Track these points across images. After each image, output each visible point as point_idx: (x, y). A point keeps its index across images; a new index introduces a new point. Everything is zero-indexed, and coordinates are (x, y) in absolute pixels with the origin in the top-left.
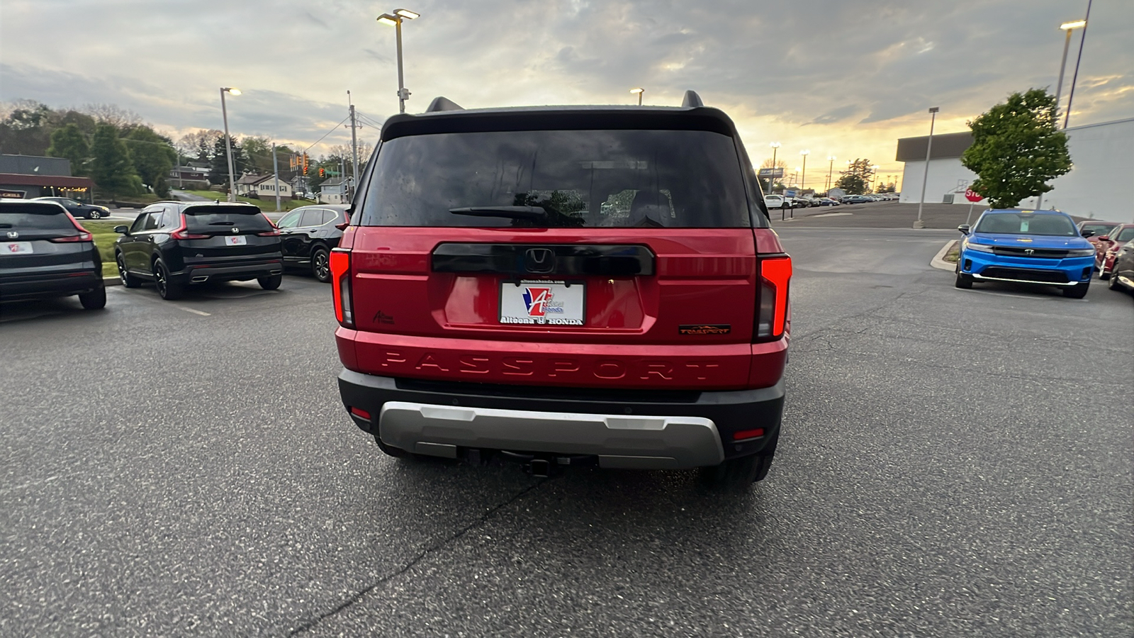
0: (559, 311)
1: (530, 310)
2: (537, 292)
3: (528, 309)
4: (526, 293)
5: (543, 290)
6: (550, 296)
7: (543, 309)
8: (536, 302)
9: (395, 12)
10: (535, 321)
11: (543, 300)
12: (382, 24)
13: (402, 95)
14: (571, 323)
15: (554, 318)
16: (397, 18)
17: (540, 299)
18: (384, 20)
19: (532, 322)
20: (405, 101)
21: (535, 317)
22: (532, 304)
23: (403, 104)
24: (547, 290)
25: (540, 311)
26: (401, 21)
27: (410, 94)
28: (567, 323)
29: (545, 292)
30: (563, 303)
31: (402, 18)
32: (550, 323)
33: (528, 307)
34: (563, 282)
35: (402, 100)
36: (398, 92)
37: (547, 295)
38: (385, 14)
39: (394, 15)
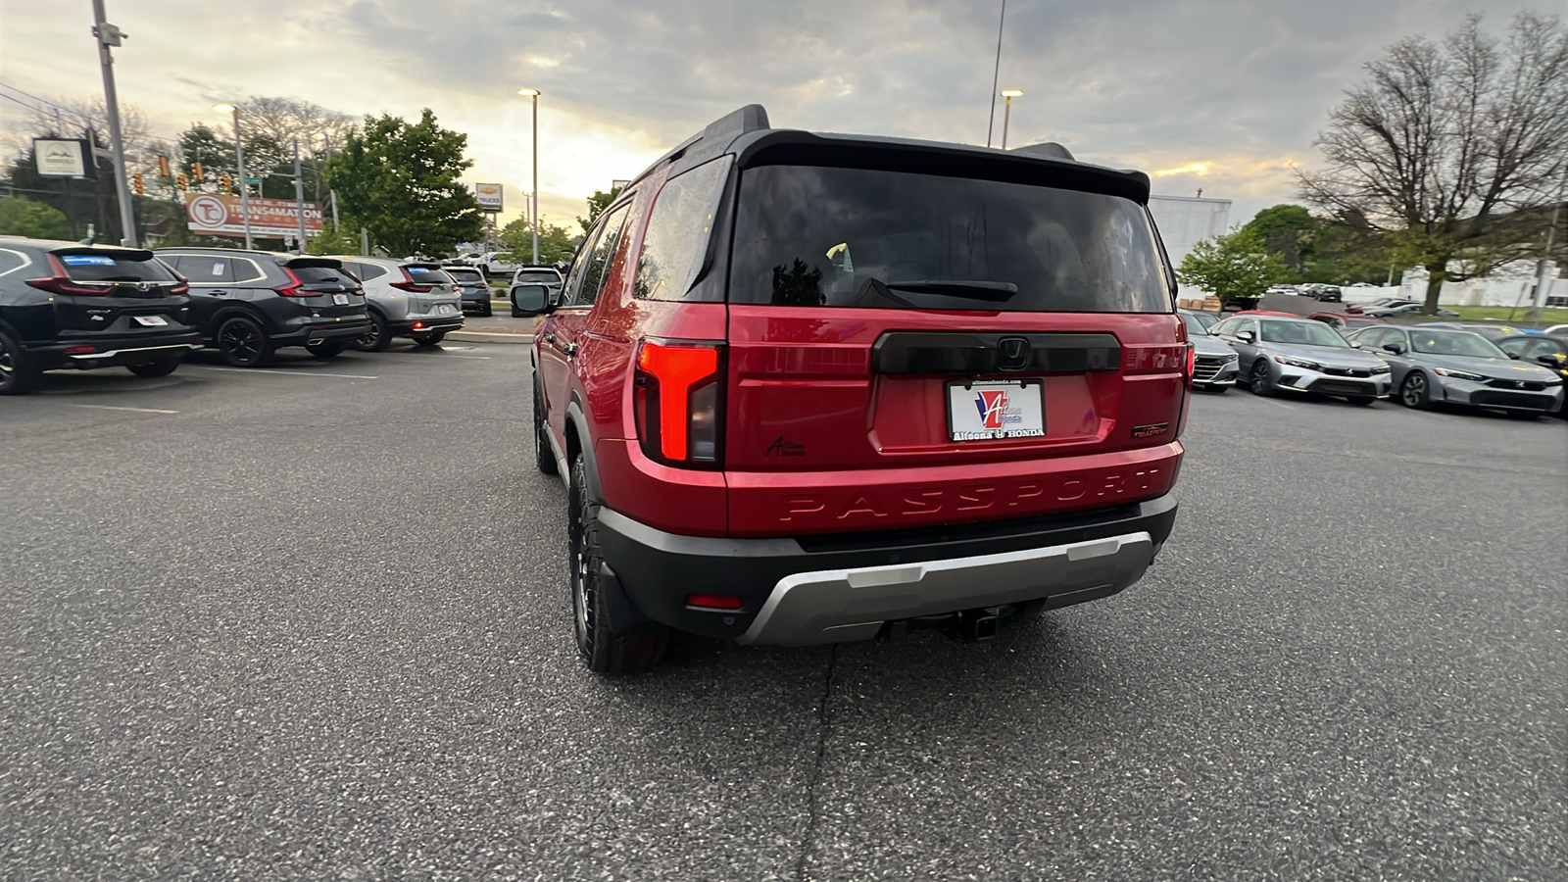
0: (1018, 420)
1: (985, 422)
2: (991, 396)
3: (983, 420)
4: (979, 398)
5: (998, 393)
6: (1006, 400)
7: (999, 418)
8: (991, 410)
10: (993, 435)
11: (998, 408)
14: (1032, 435)
15: (1014, 430)
17: (995, 406)
19: (991, 437)
20: (112, 49)
21: (991, 430)
22: (987, 413)
23: (108, 53)
24: (1002, 393)
25: (997, 422)
27: (125, 37)
28: (1028, 435)
29: (1000, 395)
30: (1020, 409)
32: (1010, 436)
33: (983, 417)
34: (1019, 382)
36: (95, 29)
37: (1003, 401)
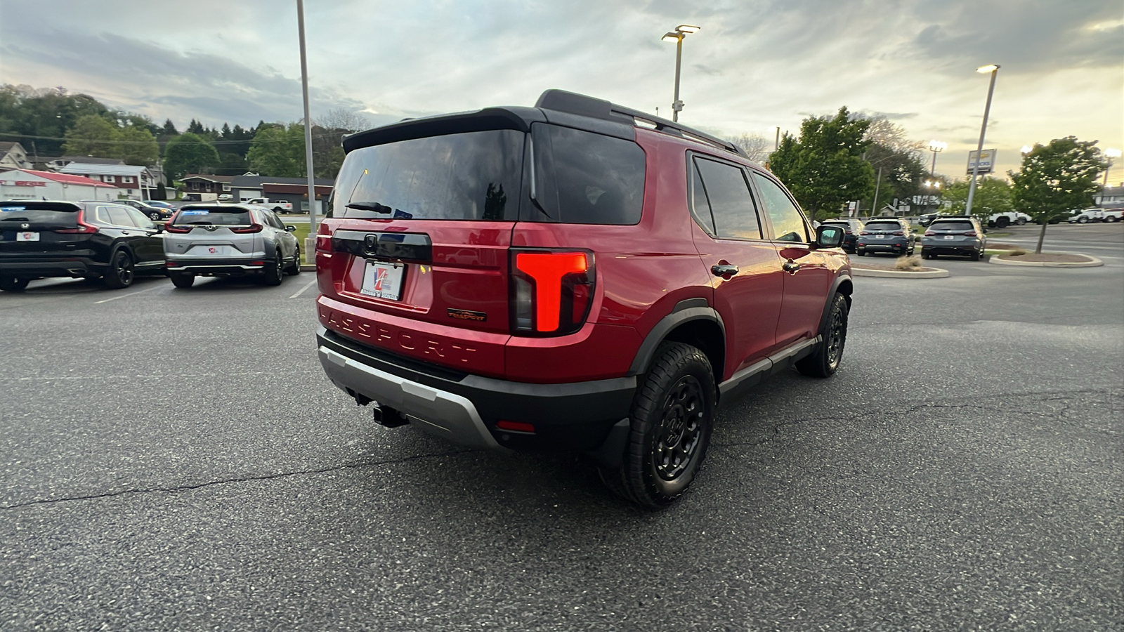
0: (389, 287)
4: (376, 271)
8: (379, 279)
9: (677, 29)
10: (376, 294)
12: (666, 42)
13: (676, 106)
16: (679, 34)
17: (381, 277)
18: (668, 39)
20: (679, 113)
23: (677, 115)
24: (386, 270)
26: (684, 36)
28: (390, 298)
31: (684, 33)
32: (382, 297)
34: (393, 264)
35: (676, 112)
36: (673, 104)
37: (385, 275)
38: (669, 33)
39: (676, 32)
